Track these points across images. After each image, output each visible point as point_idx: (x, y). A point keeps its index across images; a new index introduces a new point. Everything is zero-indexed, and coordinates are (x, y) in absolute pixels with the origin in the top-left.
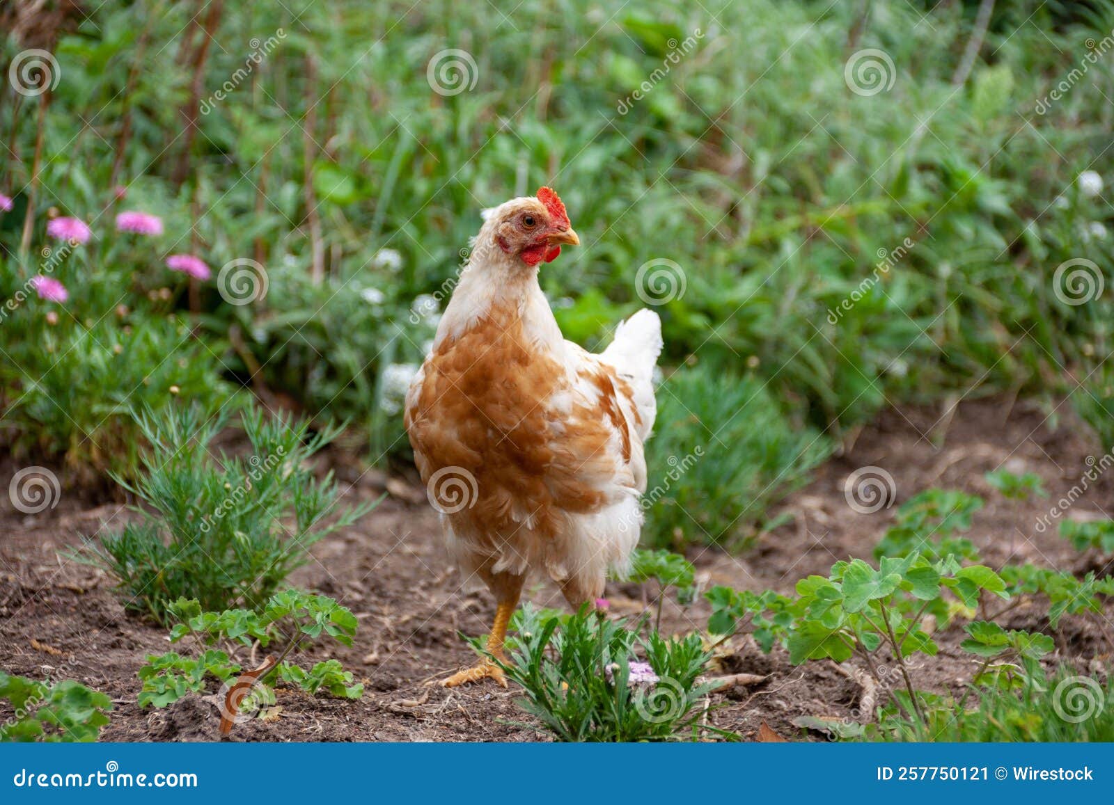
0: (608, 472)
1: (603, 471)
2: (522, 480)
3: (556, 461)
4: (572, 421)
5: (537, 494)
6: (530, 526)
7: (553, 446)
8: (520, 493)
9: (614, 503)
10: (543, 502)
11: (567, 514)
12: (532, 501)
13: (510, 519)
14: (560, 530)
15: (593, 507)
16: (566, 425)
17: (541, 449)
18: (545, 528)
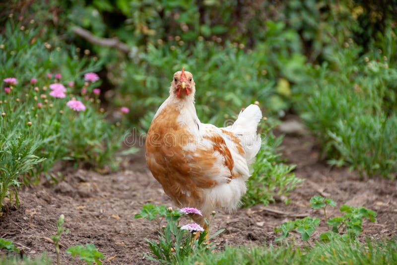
0: (216, 172)
1: (214, 173)
2: (183, 178)
3: (192, 170)
4: (196, 155)
5: (190, 183)
6: (189, 196)
7: (191, 165)
8: (183, 184)
9: (221, 185)
10: (192, 186)
11: (202, 189)
12: (188, 186)
13: (181, 193)
14: (201, 196)
15: (212, 186)
16: (194, 157)
17: (184, 165)
18: (195, 196)
